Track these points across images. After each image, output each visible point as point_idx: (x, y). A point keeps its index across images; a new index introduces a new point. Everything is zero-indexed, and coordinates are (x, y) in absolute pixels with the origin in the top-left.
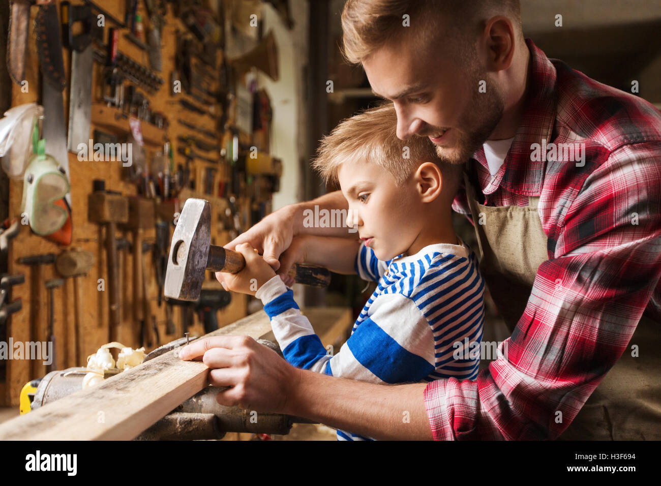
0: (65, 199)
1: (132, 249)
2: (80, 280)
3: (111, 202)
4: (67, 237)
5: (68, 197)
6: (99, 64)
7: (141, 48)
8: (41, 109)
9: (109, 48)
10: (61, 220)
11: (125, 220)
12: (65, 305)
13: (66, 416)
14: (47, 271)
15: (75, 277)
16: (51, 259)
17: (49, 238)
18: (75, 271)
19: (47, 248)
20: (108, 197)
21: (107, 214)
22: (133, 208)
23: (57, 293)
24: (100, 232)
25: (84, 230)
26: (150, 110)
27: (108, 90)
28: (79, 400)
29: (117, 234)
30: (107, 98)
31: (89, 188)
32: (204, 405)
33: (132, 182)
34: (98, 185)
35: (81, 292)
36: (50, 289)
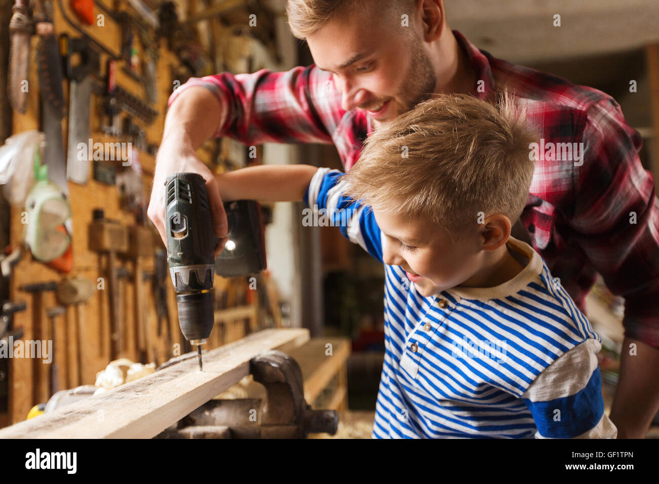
0: (64, 227)
1: (132, 279)
2: (82, 308)
3: (111, 231)
4: (68, 265)
5: (69, 224)
6: (97, 95)
7: (136, 80)
8: (42, 136)
9: (107, 79)
10: (63, 246)
11: (124, 248)
12: (66, 334)
13: (89, 413)
14: (48, 299)
15: (76, 305)
16: (53, 287)
17: (51, 265)
18: (76, 299)
19: (48, 276)
20: (108, 226)
21: (107, 242)
22: (132, 237)
23: (59, 321)
24: (99, 261)
25: (84, 259)
26: (146, 140)
27: (106, 120)
28: (100, 401)
29: (116, 264)
30: (105, 127)
31: (88, 218)
32: (217, 418)
33: (130, 211)
34: (98, 214)
35: (82, 320)
36: (52, 317)
